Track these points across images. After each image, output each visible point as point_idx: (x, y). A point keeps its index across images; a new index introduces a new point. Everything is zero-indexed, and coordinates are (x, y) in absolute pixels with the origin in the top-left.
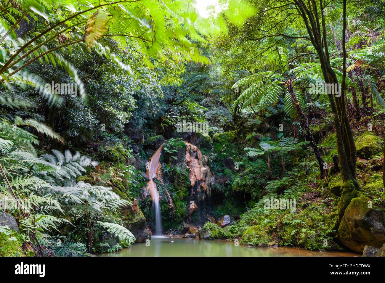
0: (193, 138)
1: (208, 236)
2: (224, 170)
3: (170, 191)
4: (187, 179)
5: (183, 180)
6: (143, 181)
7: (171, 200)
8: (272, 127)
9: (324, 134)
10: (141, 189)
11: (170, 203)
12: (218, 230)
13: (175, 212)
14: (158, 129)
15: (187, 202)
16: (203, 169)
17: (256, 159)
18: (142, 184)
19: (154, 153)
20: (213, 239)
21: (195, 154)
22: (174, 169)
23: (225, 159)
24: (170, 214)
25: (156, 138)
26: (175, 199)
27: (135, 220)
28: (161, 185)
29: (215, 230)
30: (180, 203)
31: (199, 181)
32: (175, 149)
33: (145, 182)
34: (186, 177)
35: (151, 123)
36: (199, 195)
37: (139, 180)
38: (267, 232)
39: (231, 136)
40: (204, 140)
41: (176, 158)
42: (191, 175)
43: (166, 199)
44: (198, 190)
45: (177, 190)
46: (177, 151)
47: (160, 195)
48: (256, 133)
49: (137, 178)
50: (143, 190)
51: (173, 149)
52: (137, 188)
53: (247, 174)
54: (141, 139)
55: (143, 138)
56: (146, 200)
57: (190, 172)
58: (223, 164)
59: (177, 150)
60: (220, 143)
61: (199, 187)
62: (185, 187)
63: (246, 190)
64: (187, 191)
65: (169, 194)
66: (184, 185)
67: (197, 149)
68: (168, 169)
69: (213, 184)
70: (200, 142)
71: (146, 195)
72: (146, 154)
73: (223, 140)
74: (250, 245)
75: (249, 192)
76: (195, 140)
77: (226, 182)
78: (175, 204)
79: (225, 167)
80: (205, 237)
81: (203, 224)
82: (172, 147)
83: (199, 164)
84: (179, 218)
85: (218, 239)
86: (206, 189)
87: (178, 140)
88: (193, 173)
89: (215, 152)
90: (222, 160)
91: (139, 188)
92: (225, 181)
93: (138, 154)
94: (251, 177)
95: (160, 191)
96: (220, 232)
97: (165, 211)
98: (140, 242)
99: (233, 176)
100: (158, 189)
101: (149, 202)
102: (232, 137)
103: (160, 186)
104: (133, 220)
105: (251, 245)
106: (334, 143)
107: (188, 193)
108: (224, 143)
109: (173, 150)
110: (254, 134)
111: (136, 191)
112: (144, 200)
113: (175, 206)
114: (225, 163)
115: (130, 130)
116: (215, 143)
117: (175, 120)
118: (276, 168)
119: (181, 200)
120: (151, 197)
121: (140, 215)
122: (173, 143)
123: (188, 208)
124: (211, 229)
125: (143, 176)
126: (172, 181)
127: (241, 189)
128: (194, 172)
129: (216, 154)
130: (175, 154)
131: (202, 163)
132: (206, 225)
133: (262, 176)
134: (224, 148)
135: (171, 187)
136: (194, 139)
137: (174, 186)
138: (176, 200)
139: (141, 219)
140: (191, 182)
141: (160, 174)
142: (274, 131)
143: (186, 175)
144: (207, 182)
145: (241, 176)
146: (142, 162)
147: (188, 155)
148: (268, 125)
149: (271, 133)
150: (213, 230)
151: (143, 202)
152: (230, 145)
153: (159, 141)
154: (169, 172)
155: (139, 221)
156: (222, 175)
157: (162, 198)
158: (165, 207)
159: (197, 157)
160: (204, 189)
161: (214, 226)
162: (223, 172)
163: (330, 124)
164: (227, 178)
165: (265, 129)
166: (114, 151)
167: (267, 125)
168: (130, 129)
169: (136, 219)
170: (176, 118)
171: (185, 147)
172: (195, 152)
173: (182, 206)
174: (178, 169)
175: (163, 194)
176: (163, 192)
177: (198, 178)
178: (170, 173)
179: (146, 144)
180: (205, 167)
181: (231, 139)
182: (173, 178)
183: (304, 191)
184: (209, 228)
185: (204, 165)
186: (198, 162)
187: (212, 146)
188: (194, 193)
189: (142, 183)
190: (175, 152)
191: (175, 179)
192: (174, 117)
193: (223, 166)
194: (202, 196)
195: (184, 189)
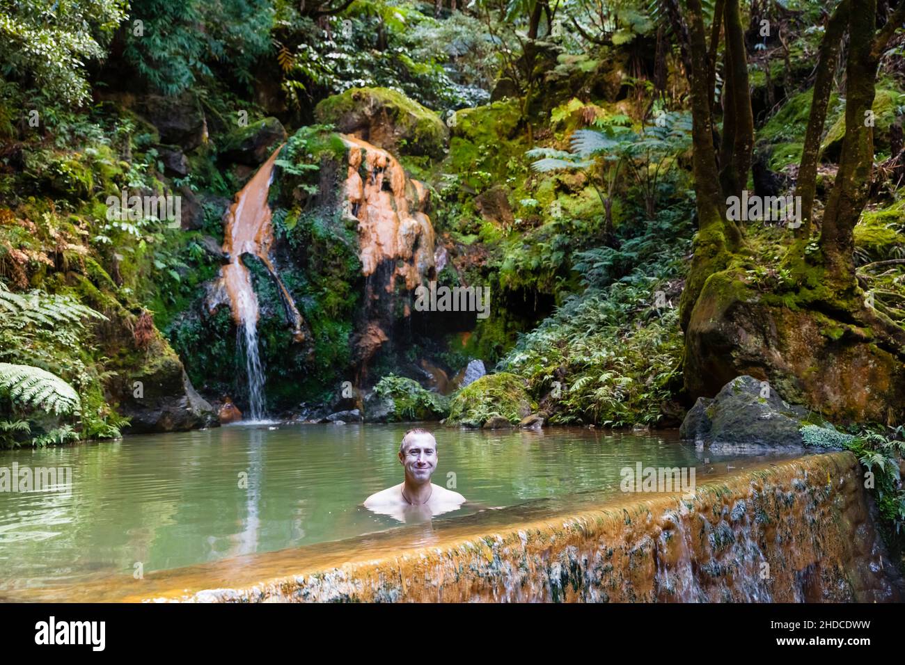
0: (379, 125)
1: (384, 413)
2: (479, 225)
3: (296, 291)
4: (349, 253)
5: (334, 257)
6: (207, 263)
7: (298, 319)
8: (634, 80)
9: (780, 94)
10: (198, 286)
11: (295, 328)
12: (416, 397)
13: (313, 354)
14: (272, 100)
15: (354, 325)
16: (408, 223)
17: (582, 189)
18: (202, 272)
19: (252, 176)
20: (399, 420)
21: (381, 176)
22: (306, 225)
23: (484, 189)
24: (298, 358)
25: (256, 127)
26: (311, 317)
27: (147, 368)
28: (264, 275)
29: (406, 395)
30: (327, 327)
31: (389, 259)
32: (312, 161)
33: (214, 266)
34: (346, 249)
35: (244, 80)
36: (392, 305)
37: (191, 259)
38: (528, 392)
39: (508, 116)
40: (417, 130)
41: (313, 190)
42: (364, 243)
43: (283, 316)
44: (390, 287)
45: (318, 288)
46: (315, 168)
47: (261, 305)
48: (584, 102)
49: (185, 255)
50: (206, 290)
51: (305, 161)
52: (185, 282)
53: (547, 237)
54: (198, 132)
55: (205, 128)
56: (213, 317)
57: (362, 234)
58: (478, 206)
59: (318, 164)
60: (470, 139)
61: (392, 280)
62: (342, 278)
63: (540, 286)
64: (351, 291)
65: (292, 303)
66: (341, 271)
67: (388, 160)
68: (291, 226)
69: (439, 269)
70: (403, 137)
71: (214, 303)
72: (226, 180)
73: (482, 129)
74: (465, 425)
75: (550, 291)
76: (385, 131)
77: (483, 263)
78: (311, 330)
79: (484, 218)
80: (377, 415)
81: (374, 380)
82: (300, 155)
83: (395, 209)
84: (327, 370)
85: (414, 420)
86: (413, 285)
87: (322, 132)
88: (373, 236)
89: (456, 170)
90: (475, 196)
91: (191, 283)
92: (480, 261)
93: (187, 179)
94: (557, 245)
95: (262, 293)
96: (420, 402)
97: (280, 350)
98: (167, 428)
99: (505, 244)
100: (255, 288)
101: (224, 324)
102: (513, 117)
103: (260, 278)
104: (141, 369)
105: (468, 426)
106: (797, 122)
107: (353, 298)
108: (483, 138)
109: (305, 163)
110: (575, 104)
111: (184, 294)
112: (207, 317)
113: (314, 336)
114: (484, 204)
115: (154, 102)
116: (456, 139)
117: (335, 69)
118: (636, 214)
119: (335, 320)
120: (230, 309)
121: (162, 355)
122: (305, 142)
123: (355, 342)
124: (396, 394)
125: (205, 248)
126: (302, 264)
127: (527, 282)
128: (374, 232)
129: (455, 177)
130: (311, 177)
131: (404, 205)
132: (381, 383)
133: (593, 241)
134: (482, 155)
135: (301, 281)
136: (382, 129)
137: (309, 277)
138: (316, 318)
139: (168, 365)
140: (361, 263)
141: (267, 241)
142: (641, 93)
143: (343, 243)
144: (418, 265)
145: (526, 242)
146: (211, 206)
147: (354, 180)
148: (623, 72)
149: (631, 102)
150: (400, 396)
151: (205, 324)
152: (503, 146)
153: (267, 137)
154: (294, 232)
155: (159, 372)
156: (475, 243)
157: (268, 311)
158: (279, 339)
159: (386, 187)
160: (408, 283)
161: (405, 385)
162: (477, 233)
163: (806, 61)
164: (486, 250)
165: (612, 89)
166: (71, 166)
167: (619, 73)
168: (153, 97)
169: (151, 367)
170: (342, 63)
171: (344, 153)
172: (378, 169)
173: (335, 337)
174: (319, 224)
175: (273, 300)
176: (272, 294)
177: (389, 251)
178: (296, 238)
179: (225, 149)
180: (414, 217)
181: (507, 126)
182: (304, 251)
183: (668, 275)
184: (388, 391)
185: (412, 212)
186: (392, 201)
187: (446, 151)
188: (377, 297)
189: (203, 268)
190: (312, 171)
191: (311, 254)
192: (332, 59)
193: (477, 213)
194: (403, 307)
195: (341, 285)
